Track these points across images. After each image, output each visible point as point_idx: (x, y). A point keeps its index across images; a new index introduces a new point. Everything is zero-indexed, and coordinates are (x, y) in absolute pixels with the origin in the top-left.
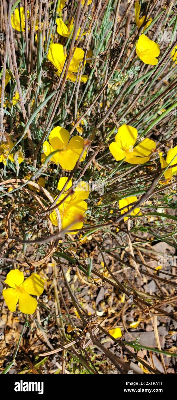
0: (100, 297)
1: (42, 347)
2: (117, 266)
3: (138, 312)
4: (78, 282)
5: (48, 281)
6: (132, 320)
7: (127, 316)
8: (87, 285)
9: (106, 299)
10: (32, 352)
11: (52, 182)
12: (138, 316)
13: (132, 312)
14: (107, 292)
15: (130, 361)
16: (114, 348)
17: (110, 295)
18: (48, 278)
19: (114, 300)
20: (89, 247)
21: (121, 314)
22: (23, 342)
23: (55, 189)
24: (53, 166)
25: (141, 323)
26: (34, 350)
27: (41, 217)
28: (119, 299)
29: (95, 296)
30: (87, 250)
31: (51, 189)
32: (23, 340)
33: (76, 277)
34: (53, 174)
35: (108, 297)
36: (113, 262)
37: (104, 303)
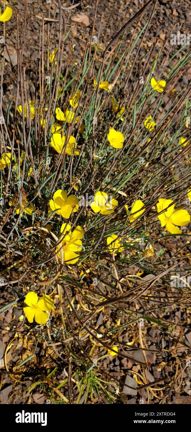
0: (100, 322)
1: (53, 364)
2: (113, 296)
3: (132, 333)
4: (81, 310)
5: (55, 309)
6: (127, 340)
7: (123, 338)
8: (89, 312)
9: (104, 323)
10: (44, 368)
11: (56, 227)
12: (132, 337)
13: (127, 334)
14: (105, 318)
15: (126, 375)
16: (112, 364)
17: (108, 320)
18: (55, 308)
19: (110, 325)
20: (89, 280)
21: (117, 336)
22: (37, 360)
23: (59, 232)
24: (57, 215)
25: (135, 343)
26: (46, 367)
27: (50, 252)
28: (116, 323)
29: (95, 321)
30: (87, 283)
31: (56, 233)
32: (37, 359)
33: (79, 306)
34: (57, 221)
35: (106, 322)
36: (109, 293)
37: (103, 327)
